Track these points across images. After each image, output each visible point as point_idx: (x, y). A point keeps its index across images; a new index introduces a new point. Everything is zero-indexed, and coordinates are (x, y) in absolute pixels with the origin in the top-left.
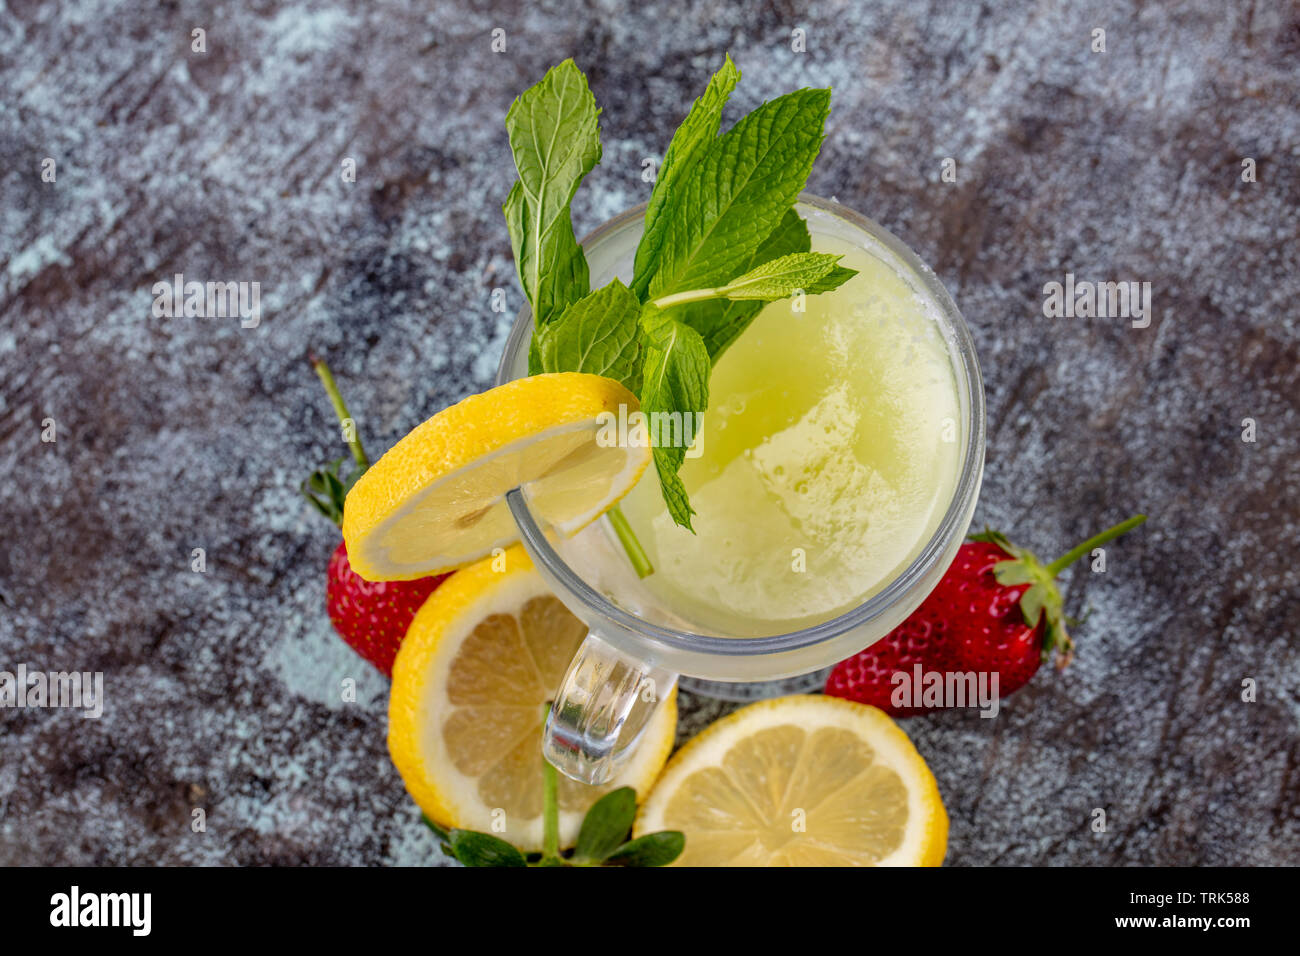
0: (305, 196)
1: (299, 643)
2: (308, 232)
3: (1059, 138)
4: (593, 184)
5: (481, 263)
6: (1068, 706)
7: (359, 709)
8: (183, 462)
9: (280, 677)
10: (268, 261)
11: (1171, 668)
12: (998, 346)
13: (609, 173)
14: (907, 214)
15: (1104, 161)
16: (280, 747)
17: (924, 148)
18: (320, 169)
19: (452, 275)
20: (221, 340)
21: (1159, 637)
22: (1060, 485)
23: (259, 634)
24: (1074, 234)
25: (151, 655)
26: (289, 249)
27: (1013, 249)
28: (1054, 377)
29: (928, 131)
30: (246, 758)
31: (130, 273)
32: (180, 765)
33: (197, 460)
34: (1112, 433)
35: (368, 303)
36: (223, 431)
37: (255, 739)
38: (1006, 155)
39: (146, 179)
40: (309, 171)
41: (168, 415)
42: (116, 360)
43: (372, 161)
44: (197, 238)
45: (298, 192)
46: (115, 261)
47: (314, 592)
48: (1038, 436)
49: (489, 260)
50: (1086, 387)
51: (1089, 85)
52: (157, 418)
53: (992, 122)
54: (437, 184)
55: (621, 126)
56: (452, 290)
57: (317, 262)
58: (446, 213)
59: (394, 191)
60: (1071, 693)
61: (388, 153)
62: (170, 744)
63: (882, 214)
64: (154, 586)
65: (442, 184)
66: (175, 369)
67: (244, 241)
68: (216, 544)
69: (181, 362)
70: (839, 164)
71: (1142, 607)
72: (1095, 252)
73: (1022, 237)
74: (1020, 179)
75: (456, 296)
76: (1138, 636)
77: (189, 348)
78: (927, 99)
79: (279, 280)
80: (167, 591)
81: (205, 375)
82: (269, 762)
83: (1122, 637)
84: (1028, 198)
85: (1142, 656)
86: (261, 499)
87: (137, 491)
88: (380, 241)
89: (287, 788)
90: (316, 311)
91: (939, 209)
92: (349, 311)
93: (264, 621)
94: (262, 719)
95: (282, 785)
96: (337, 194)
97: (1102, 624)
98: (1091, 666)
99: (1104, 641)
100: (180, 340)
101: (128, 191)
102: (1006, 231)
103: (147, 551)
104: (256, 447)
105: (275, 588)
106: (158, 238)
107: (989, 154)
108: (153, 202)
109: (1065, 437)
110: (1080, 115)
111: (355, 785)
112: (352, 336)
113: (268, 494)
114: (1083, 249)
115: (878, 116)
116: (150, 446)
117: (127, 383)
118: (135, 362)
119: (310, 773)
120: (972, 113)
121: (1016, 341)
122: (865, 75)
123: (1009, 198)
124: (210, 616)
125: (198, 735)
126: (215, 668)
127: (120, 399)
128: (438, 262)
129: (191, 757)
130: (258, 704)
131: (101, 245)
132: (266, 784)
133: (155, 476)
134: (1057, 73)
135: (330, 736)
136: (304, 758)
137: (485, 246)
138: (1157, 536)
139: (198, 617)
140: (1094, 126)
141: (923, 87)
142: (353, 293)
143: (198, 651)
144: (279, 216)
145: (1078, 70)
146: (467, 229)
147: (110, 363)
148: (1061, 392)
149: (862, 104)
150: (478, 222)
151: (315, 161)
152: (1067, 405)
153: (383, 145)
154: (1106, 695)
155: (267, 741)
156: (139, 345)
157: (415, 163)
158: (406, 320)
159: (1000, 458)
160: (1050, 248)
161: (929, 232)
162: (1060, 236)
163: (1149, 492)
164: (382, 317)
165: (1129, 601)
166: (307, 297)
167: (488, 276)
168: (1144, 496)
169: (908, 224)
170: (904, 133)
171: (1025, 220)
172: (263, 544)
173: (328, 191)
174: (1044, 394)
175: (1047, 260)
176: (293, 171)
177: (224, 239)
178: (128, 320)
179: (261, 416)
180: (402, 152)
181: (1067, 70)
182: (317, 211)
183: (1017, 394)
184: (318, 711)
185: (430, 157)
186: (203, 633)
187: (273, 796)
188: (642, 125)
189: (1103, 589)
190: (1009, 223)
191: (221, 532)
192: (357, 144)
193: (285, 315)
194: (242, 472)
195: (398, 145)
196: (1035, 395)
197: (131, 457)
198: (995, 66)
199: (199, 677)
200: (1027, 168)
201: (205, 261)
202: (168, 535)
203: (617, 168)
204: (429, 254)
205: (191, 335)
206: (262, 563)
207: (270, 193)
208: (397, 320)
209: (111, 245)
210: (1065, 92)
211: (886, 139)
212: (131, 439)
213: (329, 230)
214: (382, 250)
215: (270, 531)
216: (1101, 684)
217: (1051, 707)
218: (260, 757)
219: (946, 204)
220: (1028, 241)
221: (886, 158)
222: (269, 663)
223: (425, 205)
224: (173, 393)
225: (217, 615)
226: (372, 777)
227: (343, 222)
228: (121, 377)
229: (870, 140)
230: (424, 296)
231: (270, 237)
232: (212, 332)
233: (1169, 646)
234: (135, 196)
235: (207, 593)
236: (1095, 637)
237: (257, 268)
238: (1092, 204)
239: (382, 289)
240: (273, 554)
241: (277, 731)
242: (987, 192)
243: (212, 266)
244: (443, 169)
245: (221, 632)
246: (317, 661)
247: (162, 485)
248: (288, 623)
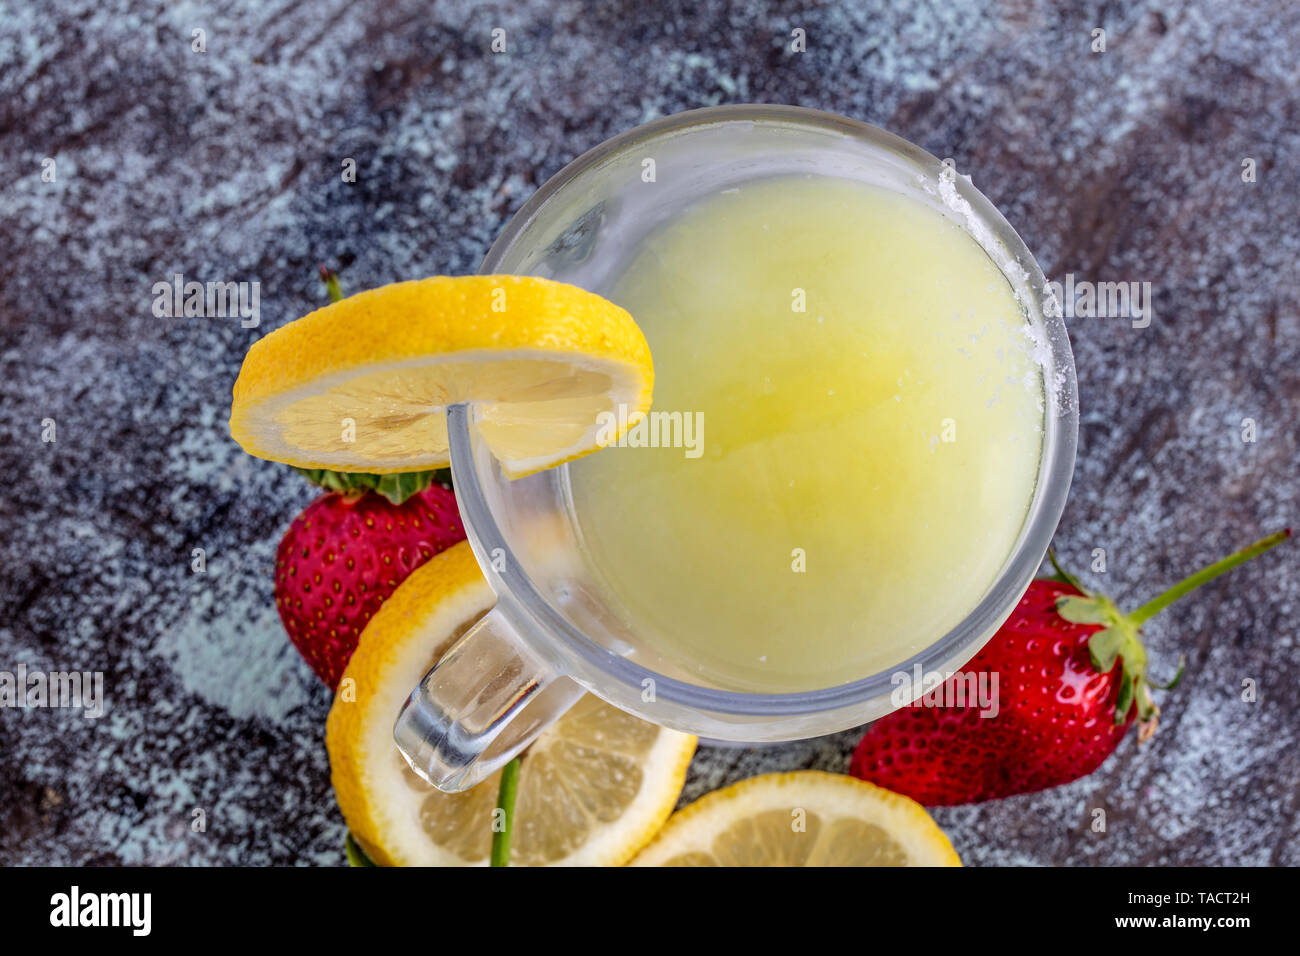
0: (284, 65)
1: (205, 628)
2: (282, 112)
3: (1228, 128)
4: (646, 103)
5: (494, 182)
6: (1151, 838)
7: (269, 721)
8: (88, 380)
9: (176, 667)
10: (228, 140)
11: (1281, 807)
12: (1121, 376)
13: (667, 91)
14: (1030, 196)
15: (1279, 163)
16: (164, 756)
17: (1061, 118)
18: (307, 34)
19: (456, 191)
20: (156, 232)
21: (1272, 767)
22: (1175, 561)
23: (155, 610)
24: (1231, 250)
25: (16, 617)
26: (255, 129)
27: (1154, 258)
28: (1186, 425)
29: (1067, 97)
30: (119, 765)
31: (51, 131)
32: (34, 763)
33: (106, 379)
34: (1246, 505)
35: (346, 212)
36: (144, 347)
37: (134, 741)
38: (1160, 140)
39: (87, 15)
40: (294, 35)
41: (76, 317)
42: (20, 238)
43: (374, 33)
44: (141, 100)
45: (277, 60)
46: (34, 113)
47: (232, 565)
48: (1157, 496)
49: (505, 180)
50: (1223, 443)
51: (1272, 67)
52: (63, 319)
53: (1147, 96)
54: (451, 75)
55: (689, 34)
56: (453, 210)
57: (288, 151)
58: (458, 113)
59: (397, 75)
60: (1155, 822)
61: (394, 28)
62: (26, 733)
63: (999, 192)
64: (32, 529)
65: (457, 76)
66: (93, 260)
67: (200, 111)
68: (116, 489)
69: (102, 252)
70: (953, 121)
71: (1256, 726)
72: (1255, 276)
73: (1168, 244)
74: (1174, 172)
75: (457, 219)
76: (1247, 763)
77: (114, 237)
78: (1071, 56)
79: (238, 167)
80: (46, 539)
81: (131, 273)
82: (147, 772)
83: (1226, 761)
84: (1180, 198)
85: (1248, 787)
86: (182, 438)
87: (24, 409)
88: (372, 137)
89: (166, 810)
90: (280, 212)
91: (1070, 195)
92: (321, 218)
93: (165, 593)
94: (146, 717)
95: (160, 805)
96: (325, 69)
97: (1204, 741)
98: (1184, 791)
99: (1205, 762)
100: (104, 225)
101: (63, 27)
102: (1149, 235)
103: (28, 486)
104: (182, 373)
105: (183, 555)
106: (93, 92)
107: (1139, 135)
108: (92, 46)
109: (1190, 501)
110: (1256, 103)
111: (252, 817)
112: (321, 251)
113: (190, 434)
114: (1240, 271)
115: (1009, 69)
116: (49, 353)
117: (30, 270)
118: (44, 244)
119: (197, 795)
120: (1124, 82)
121: (1144, 373)
122: (999, 15)
123: (1158, 194)
124: (97, 579)
125: (62, 727)
126: (95, 644)
127: (18, 288)
128: (440, 173)
129: (49, 753)
130: (143, 699)
131: (20, 91)
132: (141, 800)
133: (49, 390)
134: (1234, 46)
135: (228, 751)
136: (193, 774)
137: (501, 161)
138: (1286, 641)
139: (82, 577)
140: (1272, 119)
141: (1069, 41)
142: (329, 196)
143: (76, 620)
144: (248, 87)
145: (1261, 46)
146: (482, 137)
147: (12, 241)
148: (1191, 444)
149: (990, 51)
150: (496, 129)
151: (302, 23)
152: (1197, 461)
153: (389, 17)
154: (1198, 830)
155: (148, 747)
156: (51, 224)
157: (426, 44)
158: (391, 240)
159: (1106, 516)
160: (1200, 263)
161: (1053, 222)
162: (1213, 249)
163: (1283, 585)
164: (361, 232)
165: (1242, 717)
166: (270, 193)
167: (500, 199)
168: (1277, 589)
169: (1028, 209)
170: (1038, 94)
171: (1173, 224)
172: (175, 497)
173: (313, 63)
174: (1169, 445)
175: (1195, 279)
176: (272, 32)
177: (175, 105)
178: (42, 191)
179: (193, 335)
180: (412, 28)
181: (1248, 45)
182: (297, 86)
183: (1138, 440)
184: (218, 718)
185: (446, 39)
186: (86, 599)
187: (147, 816)
188: (716, 38)
189: (1212, 698)
190: (1153, 225)
191: (124, 474)
192: (357, 9)
193: (242, 212)
194: (161, 402)
195: (409, 19)
196: (1160, 445)
197: (24, 364)
198: (1161, 27)
199: (74, 653)
200: (1184, 160)
201: (149, 130)
202: (57, 469)
203: (677, 87)
204: (430, 160)
205: (119, 220)
206: (171, 520)
207: (240, 55)
208: (381, 238)
209: (32, 92)
210: (1241, 72)
211: (1015, 100)
212: (26, 339)
213: (309, 113)
214: (373, 148)
215: (185, 481)
216: (1193, 817)
217: (1128, 837)
218: (138, 765)
219: (1078, 190)
220: (1172, 251)
221: (1012, 122)
222: (163, 648)
223: (433, 100)
224: (87, 290)
225: (106, 578)
226: (275, 811)
227: (327, 105)
228: (24, 260)
229: (995, 96)
230: (418, 213)
231: (234, 111)
232: (147, 220)
233: (1283, 779)
234: (70, 35)
235: (97, 549)
236: (1194, 757)
237: (211, 148)
238: (1258, 216)
239: (366, 197)
240: (187, 510)
241: (163, 735)
242: (1130, 183)
243: (156, 137)
244: (461, 57)
245: (108, 600)
246: (227, 654)
247: (58, 404)
248: (194, 601)
